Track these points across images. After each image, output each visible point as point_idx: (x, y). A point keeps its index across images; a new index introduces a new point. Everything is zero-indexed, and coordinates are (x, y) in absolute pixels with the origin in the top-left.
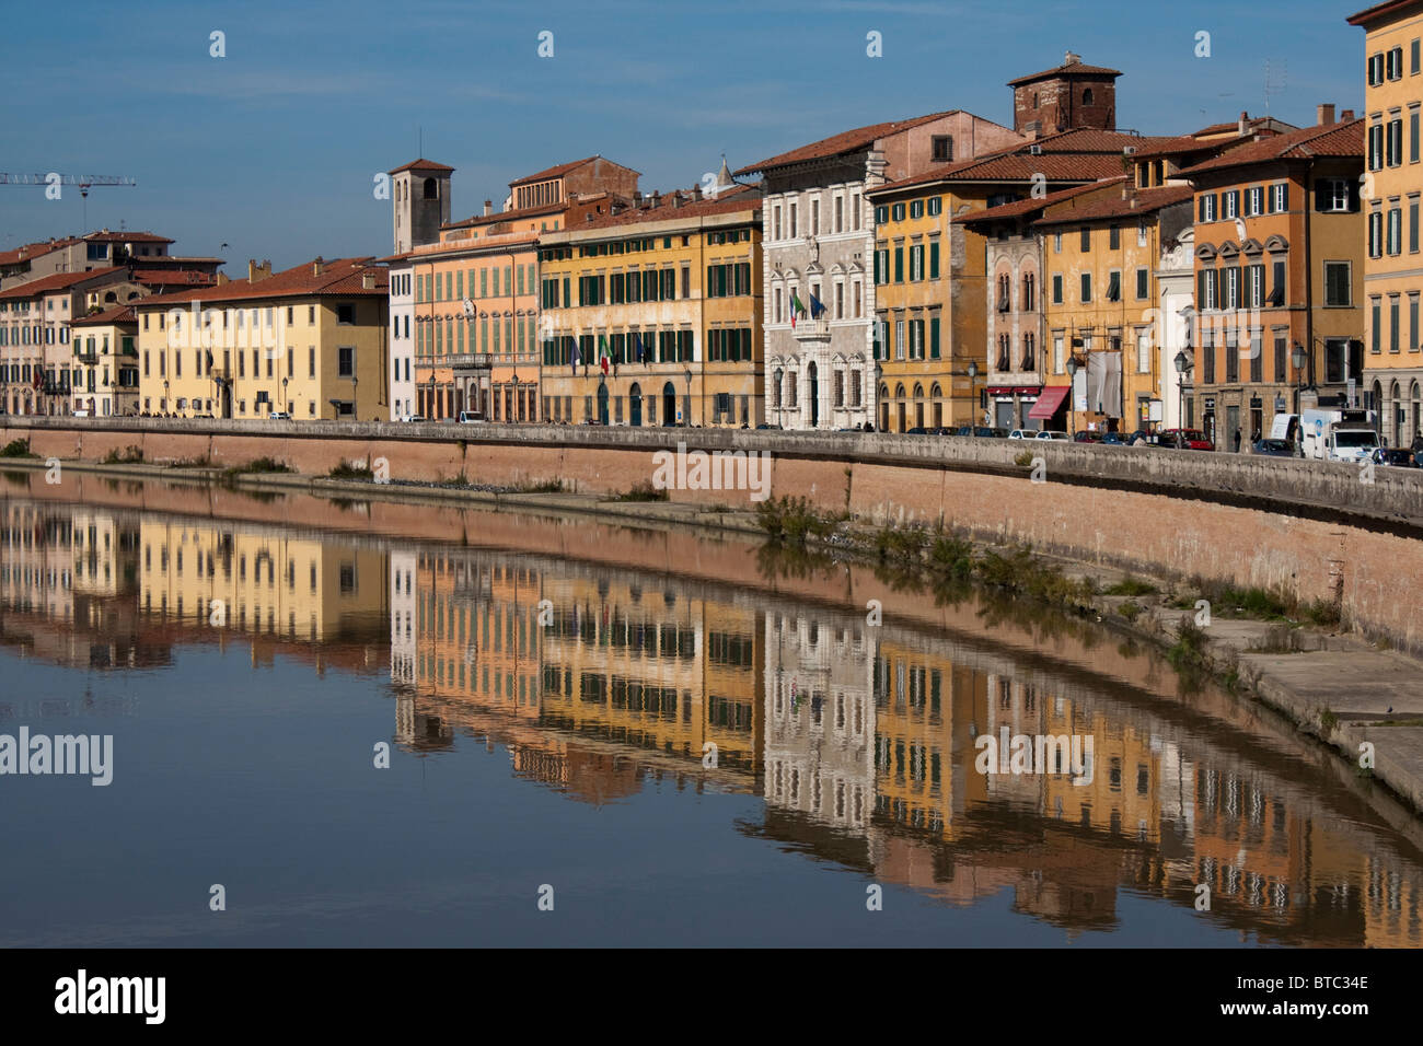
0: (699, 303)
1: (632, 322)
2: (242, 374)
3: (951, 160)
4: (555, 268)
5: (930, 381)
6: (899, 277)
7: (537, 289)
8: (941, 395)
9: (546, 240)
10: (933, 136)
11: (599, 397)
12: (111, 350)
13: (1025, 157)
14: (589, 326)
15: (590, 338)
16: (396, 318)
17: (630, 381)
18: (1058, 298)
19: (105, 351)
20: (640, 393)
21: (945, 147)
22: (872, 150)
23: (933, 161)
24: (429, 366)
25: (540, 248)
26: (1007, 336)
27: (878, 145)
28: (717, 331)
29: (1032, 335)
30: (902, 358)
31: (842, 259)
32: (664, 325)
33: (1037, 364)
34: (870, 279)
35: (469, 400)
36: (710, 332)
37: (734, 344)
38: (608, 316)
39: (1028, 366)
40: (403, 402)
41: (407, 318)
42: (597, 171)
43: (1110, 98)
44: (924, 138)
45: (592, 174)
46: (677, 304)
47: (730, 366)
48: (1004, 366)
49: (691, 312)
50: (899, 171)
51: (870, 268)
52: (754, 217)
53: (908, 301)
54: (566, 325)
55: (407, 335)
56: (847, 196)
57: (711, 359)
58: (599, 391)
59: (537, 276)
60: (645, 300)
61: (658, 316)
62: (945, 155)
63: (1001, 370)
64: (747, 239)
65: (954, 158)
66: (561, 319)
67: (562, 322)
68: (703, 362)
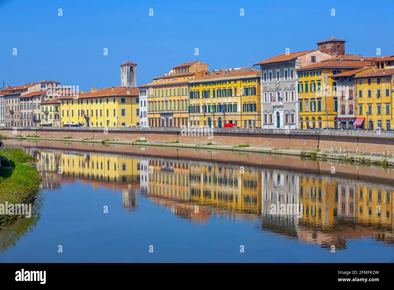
0: (240, 97)
1: (219, 102)
2: (92, 116)
3: (315, 62)
4: (194, 89)
5: (318, 116)
6: (307, 90)
7: (188, 94)
8: (321, 119)
9: (190, 82)
10: (311, 56)
11: (208, 121)
12: (52, 110)
13: (339, 61)
14: (205, 103)
15: (205, 106)
16: (141, 101)
17: (218, 117)
18: (361, 96)
19: (51, 111)
20: (221, 119)
21: (314, 59)
22: (297, 59)
23: (311, 62)
24: (153, 114)
25: (189, 84)
26: (344, 105)
27: (298, 58)
28: (245, 104)
29: (352, 105)
30: (307, 111)
31: (287, 86)
32: (229, 103)
33: (354, 112)
34: (297, 91)
35: (165, 122)
36: (243, 104)
37: (251, 107)
38: (211, 101)
39: (351, 113)
40: (144, 123)
41: (145, 101)
42: (199, 64)
43: (344, 47)
44: (309, 56)
45: (197, 65)
46: (233, 98)
47: (250, 113)
48: (343, 113)
49: (237, 100)
50: (303, 65)
51: (297, 89)
52: (257, 76)
53: (310, 96)
54: (197, 103)
55: (145, 106)
56: (289, 71)
57: (243, 111)
58: (208, 119)
59: (188, 91)
60: (223, 96)
61: (227, 100)
62: (314, 60)
63: (342, 114)
64: (255, 81)
65: (316, 61)
66: (196, 101)
67: (196, 102)
68: (241, 112)
